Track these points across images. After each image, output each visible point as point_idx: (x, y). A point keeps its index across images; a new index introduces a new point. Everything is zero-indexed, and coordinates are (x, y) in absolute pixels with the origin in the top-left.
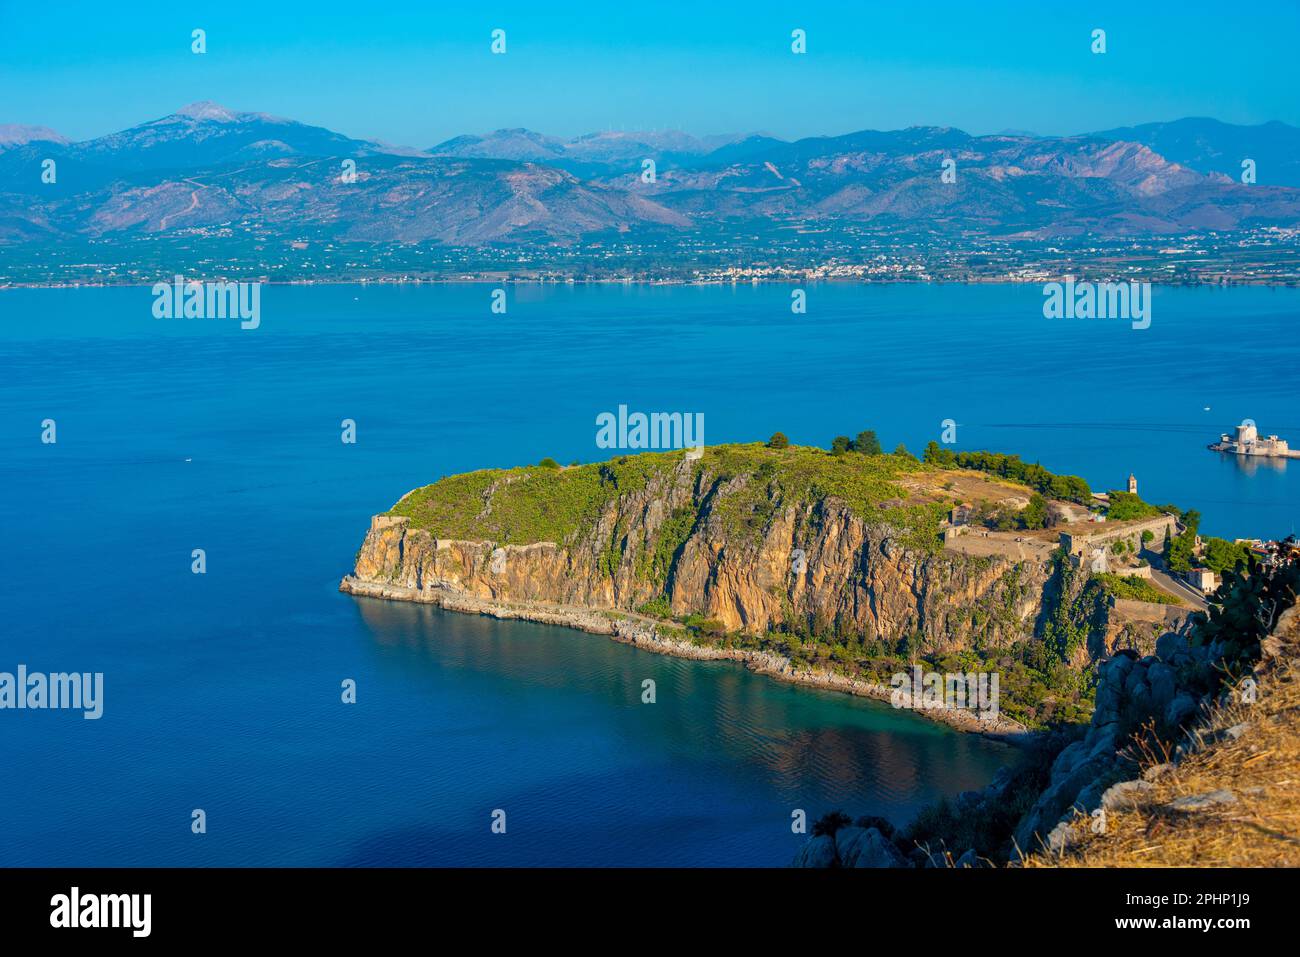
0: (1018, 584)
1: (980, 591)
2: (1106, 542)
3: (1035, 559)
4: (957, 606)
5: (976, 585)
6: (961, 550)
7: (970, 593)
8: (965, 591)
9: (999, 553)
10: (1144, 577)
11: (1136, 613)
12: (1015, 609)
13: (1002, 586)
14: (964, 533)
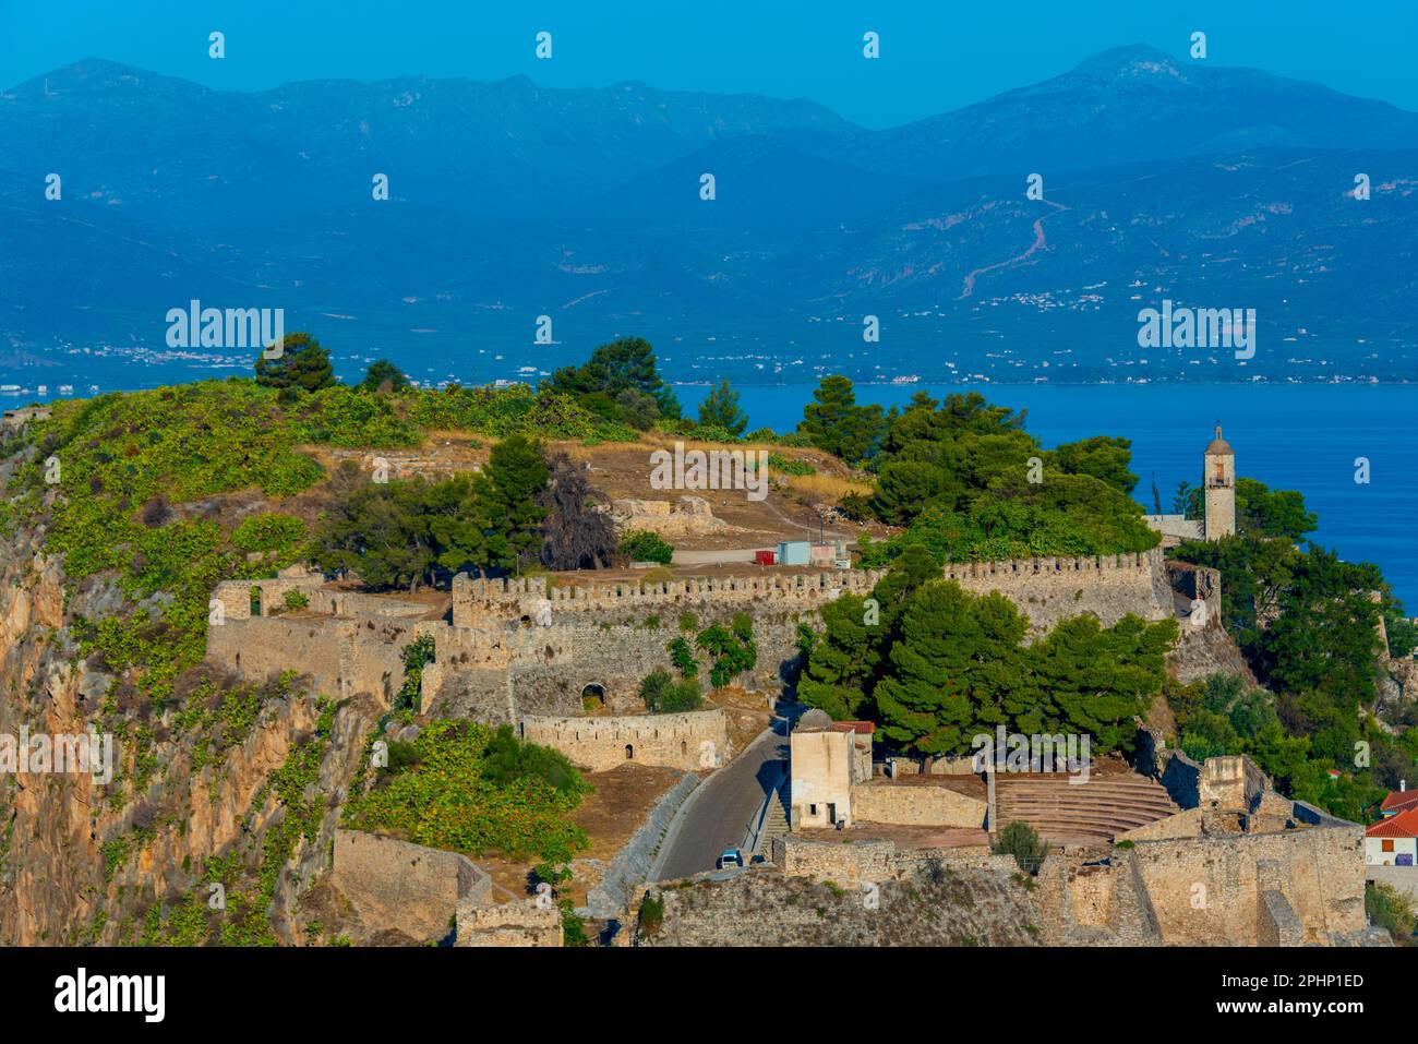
0: (311, 794)
1: (228, 828)
2: (652, 622)
3: (381, 698)
4: (160, 888)
5: (216, 800)
6: (231, 665)
7: (198, 837)
8: (184, 828)
9: (301, 667)
10: (644, 758)
11: (382, 896)
12: (281, 901)
13: (273, 804)
14: (296, 603)
